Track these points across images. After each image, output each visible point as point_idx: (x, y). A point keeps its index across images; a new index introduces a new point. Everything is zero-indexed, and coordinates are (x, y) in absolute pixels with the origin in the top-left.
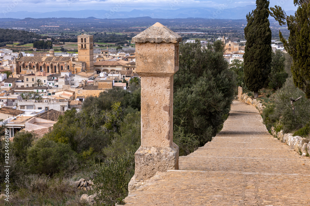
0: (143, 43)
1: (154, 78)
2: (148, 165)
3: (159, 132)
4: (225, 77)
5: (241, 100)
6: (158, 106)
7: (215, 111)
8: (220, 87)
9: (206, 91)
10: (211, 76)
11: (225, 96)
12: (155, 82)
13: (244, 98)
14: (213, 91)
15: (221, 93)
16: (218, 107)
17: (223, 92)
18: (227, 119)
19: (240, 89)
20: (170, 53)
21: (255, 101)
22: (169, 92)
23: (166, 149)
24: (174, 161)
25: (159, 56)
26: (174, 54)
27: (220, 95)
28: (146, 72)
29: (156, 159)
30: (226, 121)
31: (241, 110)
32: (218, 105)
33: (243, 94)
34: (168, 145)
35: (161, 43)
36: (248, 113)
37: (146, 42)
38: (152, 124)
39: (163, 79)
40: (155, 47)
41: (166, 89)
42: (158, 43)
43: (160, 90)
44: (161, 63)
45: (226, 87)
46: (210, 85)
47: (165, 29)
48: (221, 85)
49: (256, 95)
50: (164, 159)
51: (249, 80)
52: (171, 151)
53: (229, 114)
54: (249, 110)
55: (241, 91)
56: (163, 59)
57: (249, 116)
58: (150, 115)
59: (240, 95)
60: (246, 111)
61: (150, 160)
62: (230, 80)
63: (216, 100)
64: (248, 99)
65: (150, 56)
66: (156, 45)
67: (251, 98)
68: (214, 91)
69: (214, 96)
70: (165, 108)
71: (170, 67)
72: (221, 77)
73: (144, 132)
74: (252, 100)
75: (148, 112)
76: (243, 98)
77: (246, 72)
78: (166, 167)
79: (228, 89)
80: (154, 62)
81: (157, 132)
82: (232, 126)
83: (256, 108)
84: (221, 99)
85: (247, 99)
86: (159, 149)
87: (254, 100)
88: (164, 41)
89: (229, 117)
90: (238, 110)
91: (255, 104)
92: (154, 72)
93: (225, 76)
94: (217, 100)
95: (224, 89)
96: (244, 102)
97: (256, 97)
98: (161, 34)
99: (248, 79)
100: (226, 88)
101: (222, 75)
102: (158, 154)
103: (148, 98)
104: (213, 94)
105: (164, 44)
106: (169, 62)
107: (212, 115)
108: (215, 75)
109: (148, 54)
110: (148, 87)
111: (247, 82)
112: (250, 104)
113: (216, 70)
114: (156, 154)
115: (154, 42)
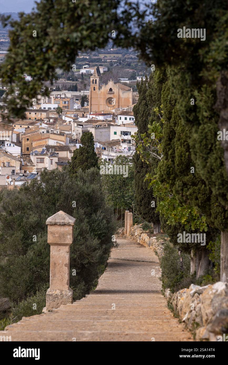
0: (52, 225)
1: (59, 246)
2: (54, 301)
3: (62, 280)
4: (102, 219)
5: (129, 237)
6: (61, 264)
7: (89, 263)
8: (96, 231)
9: (77, 237)
10: (84, 216)
11: (101, 244)
12: (60, 249)
13: (136, 234)
14: (85, 237)
15: (96, 239)
16: (92, 257)
17: (99, 238)
18: (105, 273)
19: (129, 216)
20: (69, 231)
21: (153, 240)
22: (68, 255)
23: (66, 291)
24: (71, 298)
25: (62, 233)
26: (72, 232)
27: (96, 242)
28: (54, 242)
29: (59, 297)
30: (102, 276)
31: (128, 257)
32: (93, 254)
33: (134, 225)
34: (67, 289)
35: (64, 225)
36: (139, 263)
37: (55, 224)
38: (57, 275)
39: (65, 247)
40: (60, 227)
41: (66, 253)
42: (62, 225)
43: (63, 254)
44: (64, 237)
45: (104, 231)
46: (82, 228)
47: (66, 216)
48: (96, 229)
49: (157, 230)
50: (65, 297)
51: (143, 202)
52: (69, 292)
53: (107, 264)
54: (142, 256)
55: (130, 220)
56: (65, 235)
57: (140, 267)
58: (56, 269)
59: (128, 227)
60: (137, 260)
61: (56, 298)
62: (108, 222)
63: (90, 247)
64: (142, 235)
65: (57, 233)
66: (60, 226)
67: (148, 235)
68: (88, 236)
69: (88, 243)
70: (66, 265)
71: (69, 240)
72: (97, 218)
73: (52, 280)
74: (150, 238)
75: (55, 268)
76: (134, 233)
77: (139, 186)
78: (66, 302)
79: (105, 233)
80: (59, 237)
81: (60, 280)
82: (111, 283)
83: (154, 254)
84: (97, 247)
85: (140, 236)
86: (61, 291)
87: (151, 238)
88: (66, 224)
89: (108, 269)
90: (123, 257)
91: (154, 246)
92: (59, 242)
93: (102, 217)
94: (90, 249)
95: (101, 234)
96: (135, 241)
97: (157, 232)
98: (64, 219)
99: (143, 199)
100: (103, 233)
101: (99, 215)
102: (61, 294)
103: (55, 259)
104: (86, 240)
105: (66, 226)
106: (69, 237)
107: (85, 267)
108: (89, 215)
109: (56, 232)
110: (55, 252)
111: (141, 206)
112: (146, 245)
113: (89, 208)
114: (60, 294)
115: (60, 224)
